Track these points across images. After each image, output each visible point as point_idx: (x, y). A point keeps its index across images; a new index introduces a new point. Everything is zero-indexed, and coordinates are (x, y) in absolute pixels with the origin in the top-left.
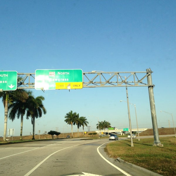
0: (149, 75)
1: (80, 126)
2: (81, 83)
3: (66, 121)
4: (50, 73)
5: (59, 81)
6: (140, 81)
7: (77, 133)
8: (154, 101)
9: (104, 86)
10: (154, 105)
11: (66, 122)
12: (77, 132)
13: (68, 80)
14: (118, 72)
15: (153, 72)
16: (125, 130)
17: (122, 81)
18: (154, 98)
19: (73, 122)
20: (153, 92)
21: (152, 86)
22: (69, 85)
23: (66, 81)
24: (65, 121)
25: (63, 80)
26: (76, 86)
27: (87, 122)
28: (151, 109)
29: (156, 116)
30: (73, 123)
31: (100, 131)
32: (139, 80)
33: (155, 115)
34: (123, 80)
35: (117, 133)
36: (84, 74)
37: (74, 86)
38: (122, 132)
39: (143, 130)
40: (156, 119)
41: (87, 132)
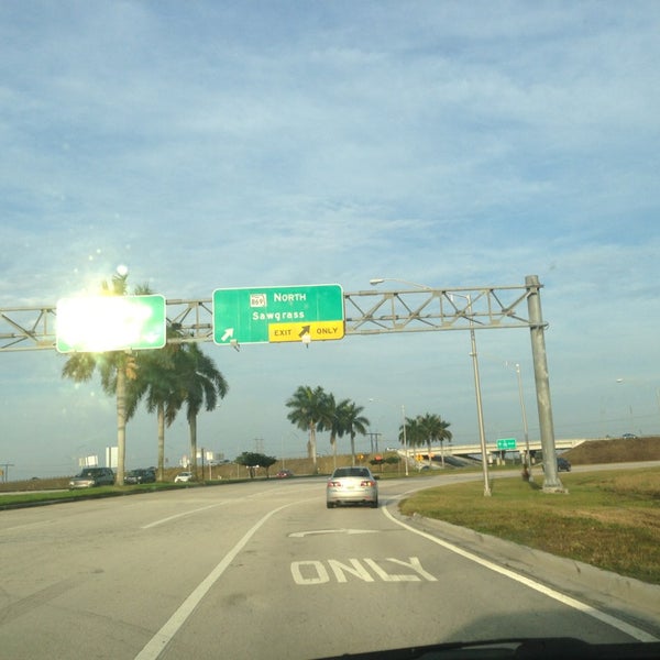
0: (533, 294)
1: (341, 435)
2: (339, 324)
3: (294, 418)
4: (252, 298)
5: (278, 319)
6: (507, 310)
7: (330, 458)
8: (546, 369)
9: (405, 329)
10: (547, 381)
11: (293, 422)
12: (331, 454)
13: (302, 315)
14: (443, 289)
15: (542, 286)
16: (505, 444)
17: (457, 312)
18: (545, 361)
19: (315, 421)
20: (544, 344)
21: (541, 327)
22: (306, 329)
23: (298, 320)
24: (289, 417)
25: (290, 315)
26: (325, 331)
27: (366, 421)
28: (538, 392)
29: (550, 410)
30: (317, 424)
31: (412, 451)
32: (506, 307)
33: (546, 409)
34: (459, 309)
35: (475, 456)
36: (347, 297)
37: (320, 331)
38: (494, 453)
39: (569, 446)
40: (551, 420)
41: (366, 456)
